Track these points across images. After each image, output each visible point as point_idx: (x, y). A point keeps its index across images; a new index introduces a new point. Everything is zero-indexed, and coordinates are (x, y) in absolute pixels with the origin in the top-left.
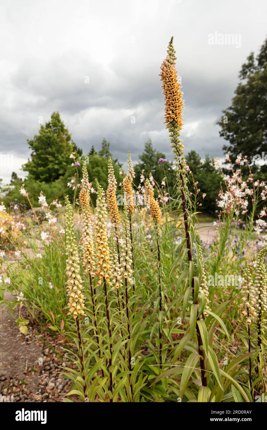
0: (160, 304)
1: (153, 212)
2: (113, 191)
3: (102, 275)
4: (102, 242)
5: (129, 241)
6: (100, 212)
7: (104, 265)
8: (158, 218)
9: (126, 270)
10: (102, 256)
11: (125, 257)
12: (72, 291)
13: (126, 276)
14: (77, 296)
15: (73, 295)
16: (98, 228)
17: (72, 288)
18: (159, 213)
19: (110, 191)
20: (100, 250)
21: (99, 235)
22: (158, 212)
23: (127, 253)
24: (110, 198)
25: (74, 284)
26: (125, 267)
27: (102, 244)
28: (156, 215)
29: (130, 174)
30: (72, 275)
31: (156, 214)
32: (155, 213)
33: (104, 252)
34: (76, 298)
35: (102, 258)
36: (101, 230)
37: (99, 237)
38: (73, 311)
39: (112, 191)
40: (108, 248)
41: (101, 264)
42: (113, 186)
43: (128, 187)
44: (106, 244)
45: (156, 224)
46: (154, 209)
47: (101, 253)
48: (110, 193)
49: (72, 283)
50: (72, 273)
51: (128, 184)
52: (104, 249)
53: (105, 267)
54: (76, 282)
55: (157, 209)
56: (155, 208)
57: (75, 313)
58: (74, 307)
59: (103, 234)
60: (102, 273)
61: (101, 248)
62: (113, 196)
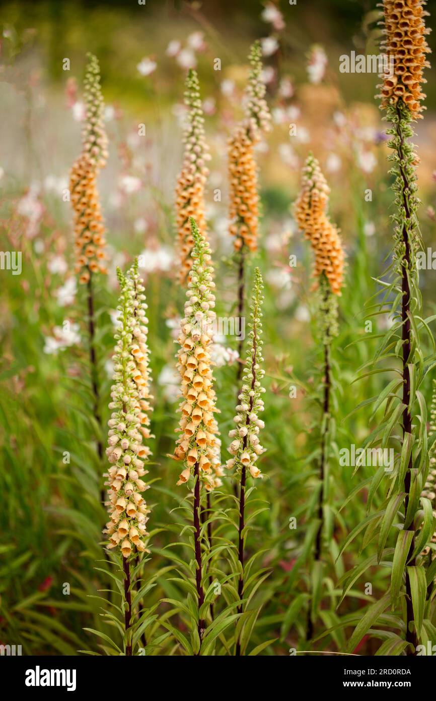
0: (318, 540)
1: (321, 260)
2: (198, 185)
3: (193, 459)
4: (198, 379)
5: (260, 374)
6: (198, 304)
7: (201, 435)
8: (333, 280)
9: (245, 446)
10: (197, 412)
11: (248, 413)
12: (122, 493)
13: (245, 460)
14: (132, 507)
15: (122, 502)
16: (192, 345)
17: (122, 488)
18: (338, 266)
19: (188, 186)
20: (193, 397)
21: (192, 360)
22: (336, 262)
23: (251, 402)
24: (184, 207)
25: (128, 476)
26: (245, 438)
27: (199, 384)
28: (330, 272)
29: (253, 120)
30: (122, 456)
31: (330, 269)
32: (326, 265)
33: (203, 402)
34: (132, 511)
35: (197, 417)
36: (199, 350)
37: (192, 365)
38: (121, 541)
39: (192, 186)
40: (212, 393)
41: (193, 432)
42: (198, 169)
43: (243, 163)
44: (208, 383)
45: (326, 300)
46: (325, 254)
47: (195, 405)
48: (185, 189)
49: (122, 476)
50: (124, 451)
51: (244, 154)
52: (203, 397)
53: (203, 440)
54: (133, 474)
55: (334, 254)
56: (329, 251)
57: (127, 544)
58: (124, 530)
59: (203, 359)
60: (194, 454)
61: (195, 394)
62: (196, 204)
